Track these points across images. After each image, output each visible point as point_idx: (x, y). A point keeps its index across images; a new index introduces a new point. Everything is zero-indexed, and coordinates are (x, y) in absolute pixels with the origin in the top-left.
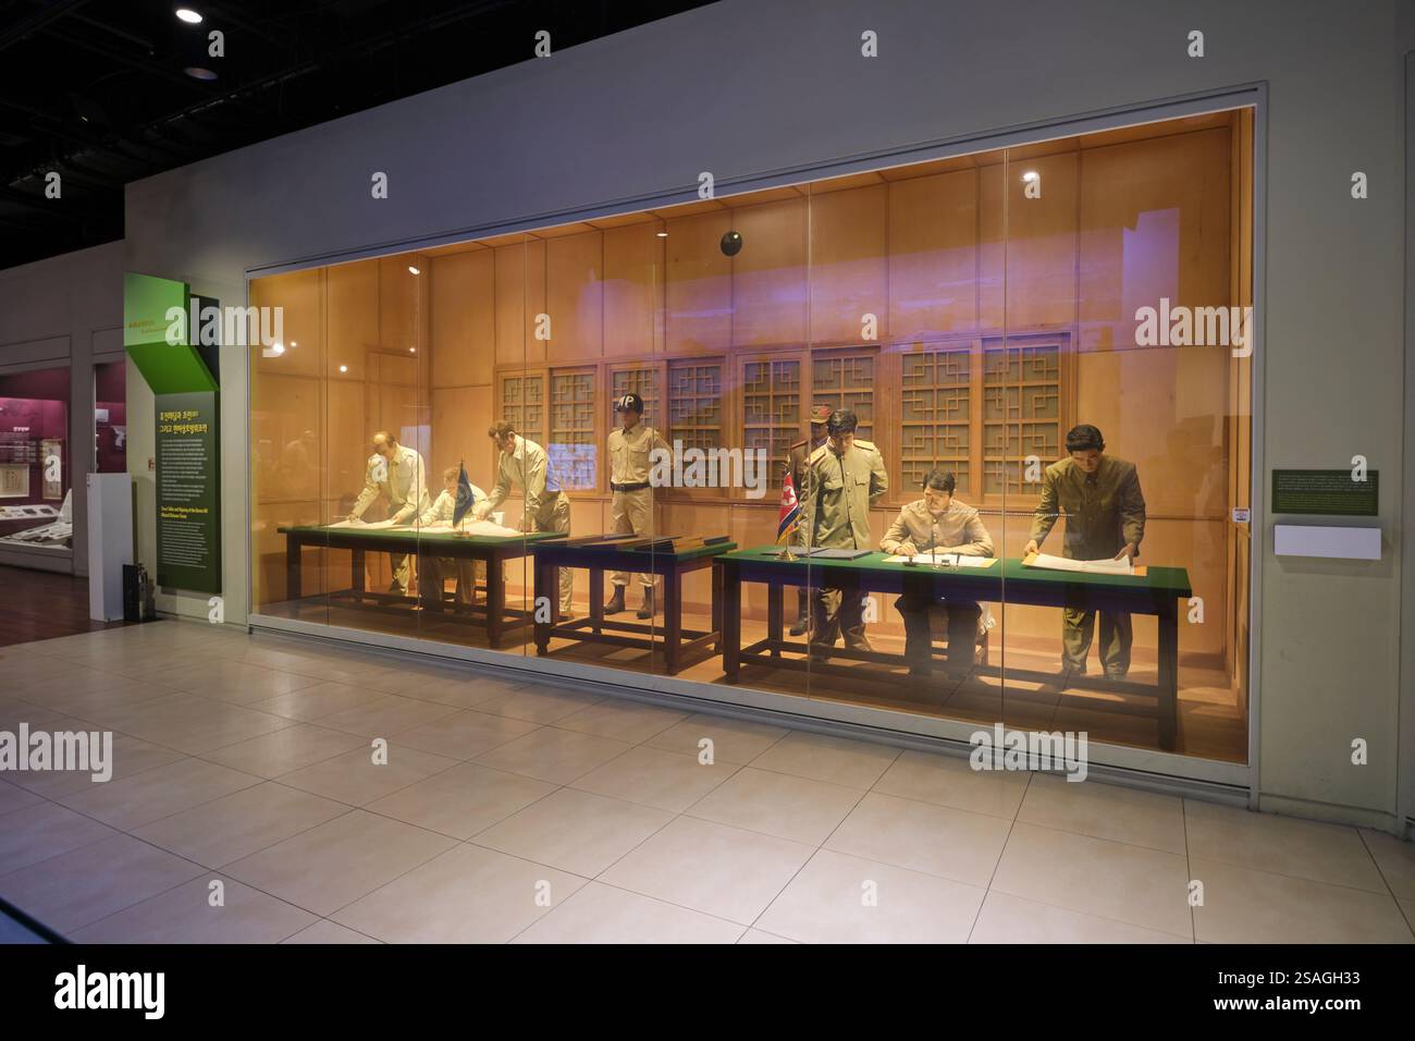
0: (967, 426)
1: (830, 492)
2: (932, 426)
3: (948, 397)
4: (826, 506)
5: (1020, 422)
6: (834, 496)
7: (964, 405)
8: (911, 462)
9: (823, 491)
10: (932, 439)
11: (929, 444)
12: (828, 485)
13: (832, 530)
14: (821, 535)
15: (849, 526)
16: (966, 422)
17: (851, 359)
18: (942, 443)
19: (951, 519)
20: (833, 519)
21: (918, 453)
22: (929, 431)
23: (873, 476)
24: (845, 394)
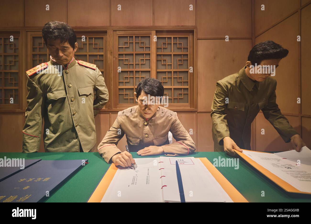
0: (149, 72)
1: (54, 102)
2: (133, 72)
3: (141, 58)
4: (51, 114)
5: (172, 70)
6: (58, 106)
7: (148, 61)
8: (123, 89)
9: (47, 102)
10: (133, 78)
11: (131, 80)
12: (51, 96)
13: (58, 134)
14: (48, 140)
15: (73, 129)
16: (148, 70)
17: (92, 38)
18: (138, 79)
19: (159, 122)
20: (58, 125)
21: (126, 84)
22: (131, 74)
23: (96, 90)
24: (89, 55)
